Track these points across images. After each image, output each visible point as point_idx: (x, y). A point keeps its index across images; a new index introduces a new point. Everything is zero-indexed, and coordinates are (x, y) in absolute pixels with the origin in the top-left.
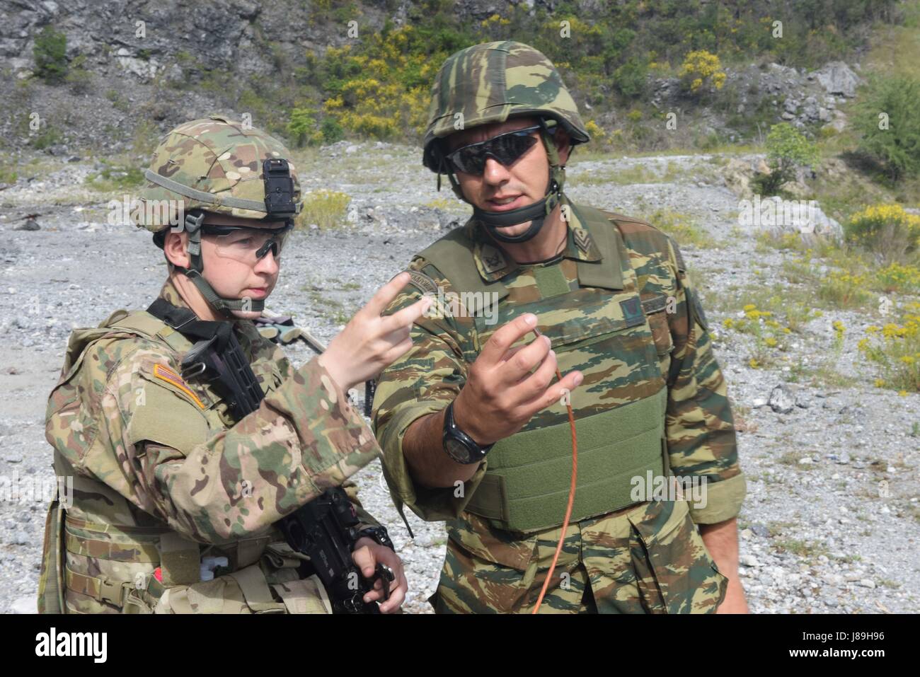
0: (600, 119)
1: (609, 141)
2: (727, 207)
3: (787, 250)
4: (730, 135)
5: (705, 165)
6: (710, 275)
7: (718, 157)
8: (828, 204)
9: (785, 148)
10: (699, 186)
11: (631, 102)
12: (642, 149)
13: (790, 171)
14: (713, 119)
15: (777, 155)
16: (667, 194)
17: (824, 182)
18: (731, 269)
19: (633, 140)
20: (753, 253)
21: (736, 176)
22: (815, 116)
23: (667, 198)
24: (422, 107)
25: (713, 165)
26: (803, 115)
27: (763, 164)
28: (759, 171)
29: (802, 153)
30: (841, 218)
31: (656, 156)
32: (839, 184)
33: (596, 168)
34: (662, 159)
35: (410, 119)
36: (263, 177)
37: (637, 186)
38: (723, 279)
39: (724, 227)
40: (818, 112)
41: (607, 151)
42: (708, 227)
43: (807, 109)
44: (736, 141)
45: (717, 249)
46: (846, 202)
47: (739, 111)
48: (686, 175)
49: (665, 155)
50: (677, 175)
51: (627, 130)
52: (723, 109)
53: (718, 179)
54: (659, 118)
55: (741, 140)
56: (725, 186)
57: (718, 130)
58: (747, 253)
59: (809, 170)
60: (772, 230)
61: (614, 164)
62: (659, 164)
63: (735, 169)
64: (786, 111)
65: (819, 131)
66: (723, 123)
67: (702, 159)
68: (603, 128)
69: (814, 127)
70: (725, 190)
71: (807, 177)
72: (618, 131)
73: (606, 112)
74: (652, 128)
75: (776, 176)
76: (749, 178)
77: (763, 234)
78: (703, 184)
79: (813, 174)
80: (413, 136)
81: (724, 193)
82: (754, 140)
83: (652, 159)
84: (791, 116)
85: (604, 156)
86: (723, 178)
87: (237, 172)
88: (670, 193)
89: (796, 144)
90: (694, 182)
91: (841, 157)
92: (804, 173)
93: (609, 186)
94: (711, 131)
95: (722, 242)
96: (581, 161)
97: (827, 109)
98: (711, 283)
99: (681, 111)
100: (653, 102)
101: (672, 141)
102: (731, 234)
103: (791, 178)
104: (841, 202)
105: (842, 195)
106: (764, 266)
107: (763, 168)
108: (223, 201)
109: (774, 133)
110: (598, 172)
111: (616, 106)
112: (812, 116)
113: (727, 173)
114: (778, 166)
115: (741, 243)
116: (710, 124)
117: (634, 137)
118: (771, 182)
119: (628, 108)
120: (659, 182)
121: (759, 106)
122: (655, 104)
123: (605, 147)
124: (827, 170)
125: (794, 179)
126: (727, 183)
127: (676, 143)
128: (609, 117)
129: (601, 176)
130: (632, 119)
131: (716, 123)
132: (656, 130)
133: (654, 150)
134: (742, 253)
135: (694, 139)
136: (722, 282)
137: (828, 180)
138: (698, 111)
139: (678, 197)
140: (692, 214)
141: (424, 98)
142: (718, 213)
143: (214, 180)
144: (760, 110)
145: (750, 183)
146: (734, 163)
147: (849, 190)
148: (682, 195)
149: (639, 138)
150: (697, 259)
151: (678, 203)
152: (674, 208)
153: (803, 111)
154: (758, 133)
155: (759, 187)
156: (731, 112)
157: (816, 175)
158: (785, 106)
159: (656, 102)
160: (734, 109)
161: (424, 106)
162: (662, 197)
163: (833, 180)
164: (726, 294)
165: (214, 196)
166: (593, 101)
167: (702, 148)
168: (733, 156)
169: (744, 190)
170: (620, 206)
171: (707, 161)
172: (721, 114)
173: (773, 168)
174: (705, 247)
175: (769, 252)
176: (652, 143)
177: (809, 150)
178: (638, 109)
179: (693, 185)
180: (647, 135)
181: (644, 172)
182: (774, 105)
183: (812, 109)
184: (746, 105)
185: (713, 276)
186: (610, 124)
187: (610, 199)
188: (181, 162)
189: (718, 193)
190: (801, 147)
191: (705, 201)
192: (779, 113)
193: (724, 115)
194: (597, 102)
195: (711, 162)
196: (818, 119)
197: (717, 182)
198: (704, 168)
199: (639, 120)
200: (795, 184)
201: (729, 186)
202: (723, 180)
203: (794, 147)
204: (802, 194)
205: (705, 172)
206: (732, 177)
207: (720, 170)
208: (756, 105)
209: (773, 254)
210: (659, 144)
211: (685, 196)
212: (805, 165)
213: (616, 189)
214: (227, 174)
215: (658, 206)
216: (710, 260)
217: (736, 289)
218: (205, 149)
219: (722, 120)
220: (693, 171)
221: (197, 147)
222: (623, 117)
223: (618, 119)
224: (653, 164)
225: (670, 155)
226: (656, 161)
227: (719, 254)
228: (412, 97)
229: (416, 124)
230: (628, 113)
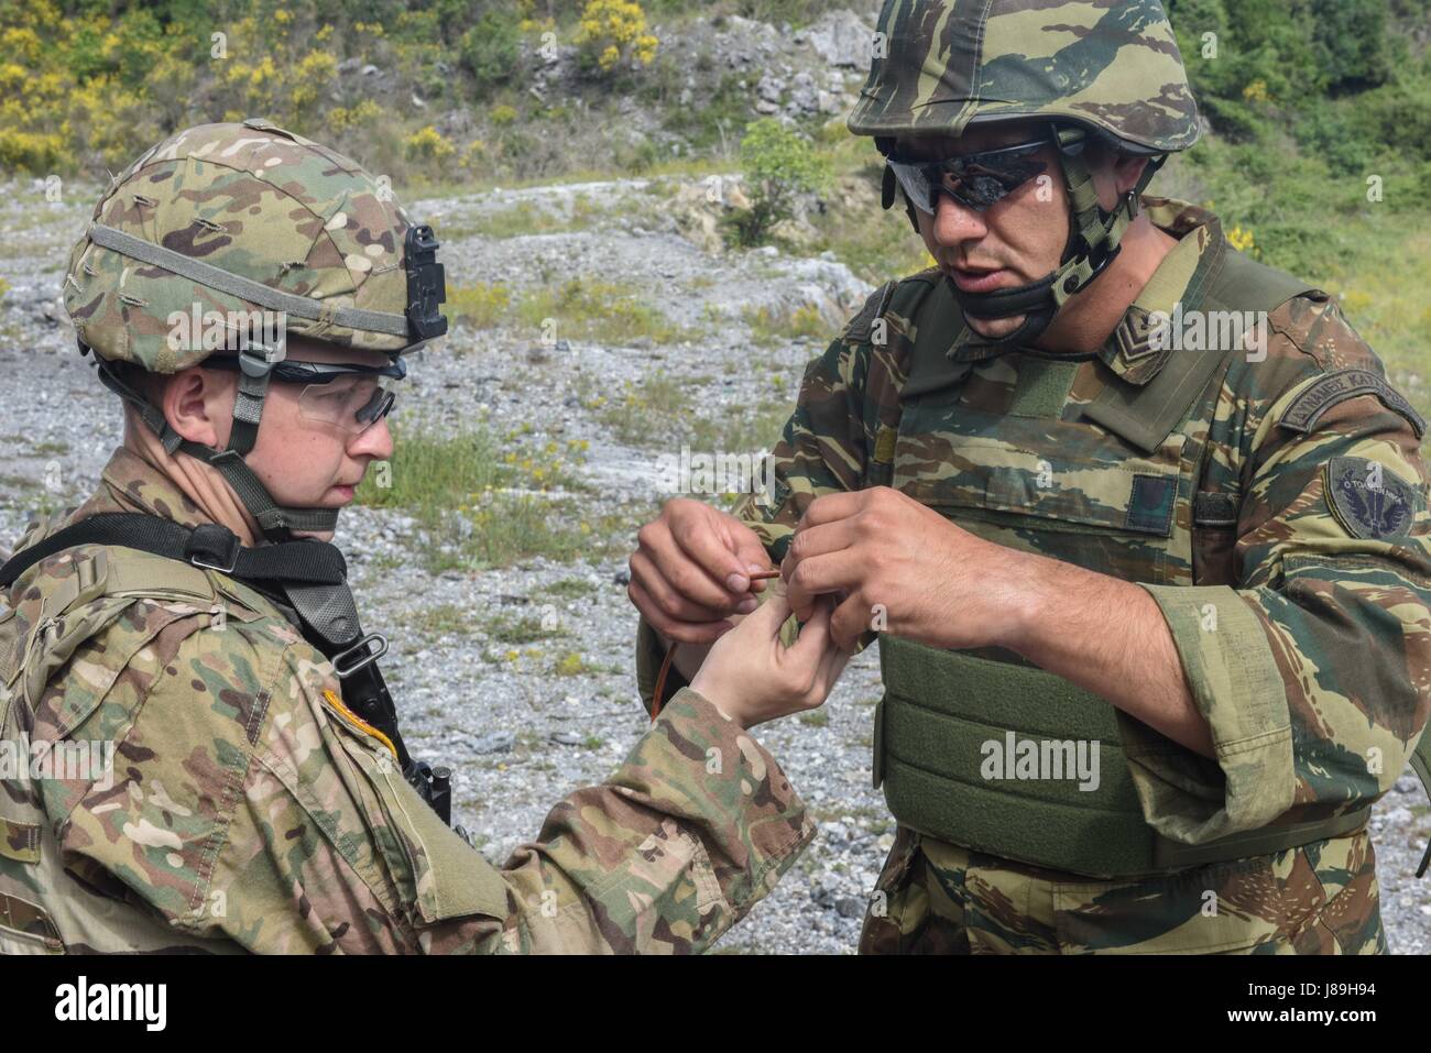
0: (441, 123)
1: (462, 163)
2: (688, 270)
3: (805, 338)
4: (671, 144)
5: (638, 196)
6: (689, 389)
7: (659, 182)
8: (849, 255)
9: (774, 162)
10: (636, 236)
11: (494, 93)
12: (521, 174)
13: (784, 203)
14: (640, 116)
15: (761, 175)
16: (580, 251)
17: (839, 219)
18: (722, 377)
19: (505, 159)
20: (750, 347)
21: (694, 214)
22: (813, 105)
23: (582, 259)
24: (113, 114)
25: (653, 197)
26: (792, 105)
27: (736, 191)
28: (731, 204)
29: (802, 169)
30: (874, 279)
31: (550, 184)
32: (864, 222)
33: (446, 211)
34: (563, 191)
35: (90, 134)
36: (406, 264)
37: (526, 239)
38: (713, 395)
39: (689, 304)
40: (816, 99)
41: (459, 180)
42: (661, 304)
43: (799, 94)
44: (682, 154)
45: (688, 344)
46: (879, 251)
47: (683, 102)
48: (609, 217)
49: (567, 183)
50: (593, 218)
51: (492, 141)
52: (657, 98)
53: (663, 221)
54: (546, 117)
55: (690, 152)
56: (677, 232)
57: (650, 135)
58: (739, 347)
59: (813, 199)
60: (770, 305)
61: (479, 201)
62: (560, 197)
63: (691, 203)
64: (762, 98)
65: (821, 132)
66: (658, 124)
67: (633, 188)
68: (450, 139)
69: (811, 124)
70: (679, 239)
71: (811, 211)
72: (476, 144)
73: (450, 109)
74: (536, 135)
75: (761, 212)
76: (716, 217)
77: (756, 312)
78: (640, 230)
79: (821, 205)
80: (99, 167)
81: (679, 245)
82: (714, 149)
83: (546, 190)
84: (771, 107)
85: (458, 188)
86: (672, 220)
87: (364, 254)
88: (585, 250)
89: (791, 154)
90: (624, 228)
91: (863, 175)
92: (806, 205)
93: (476, 242)
94: (637, 137)
95: (692, 331)
96: (420, 199)
97: (831, 92)
98: (694, 403)
99: (583, 104)
100: (533, 90)
101: (572, 157)
102: (702, 315)
103: (785, 214)
104: (871, 251)
105: (870, 239)
106: (777, 368)
107: (737, 200)
108: (339, 316)
109: (754, 137)
110: (453, 218)
111: (467, 99)
112: (808, 105)
113: (677, 210)
114: (762, 195)
115: (723, 331)
116: (634, 124)
117: (505, 152)
118: (753, 222)
119: (490, 103)
120: (563, 231)
121: (717, 91)
122: (538, 94)
123: (456, 173)
124: (842, 198)
125: (790, 215)
126: (679, 228)
127: (579, 161)
128: (457, 118)
129: (460, 225)
130: (499, 121)
131: (646, 124)
132: (543, 140)
133: (542, 176)
134: (732, 348)
135: (612, 153)
136: (712, 399)
137: (845, 215)
138: (613, 103)
139: (600, 255)
140: (631, 285)
141: (114, 96)
142: (674, 281)
143: (319, 272)
144: (719, 98)
145: (717, 226)
146: (687, 192)
147: (881, 231)
148: (607, 251)
149: (515, 154)
150: (659, 363)
151: (602, 267)
152: (596, 275)
153: (791, 98)
154: (720, 138)
155: (733, 231)
156: (668, 104)
157: (826, 207)
158: (760, 90)
159: (538, 89)
160: (675, 99)
161: (116, 110)
162: (574, 257)
163: (853, 215)
164: (726, 421)
165: (318, 305)
166: (426, 92)
167: (629, 167)
168: (685, 181)
169: (708, 239)
170: (500, 276)
171: (640, 190)
172: (654, 107)
173: (755, 197)
174: (667, 340)
175: (776, 343)
176: (536, 162)
177: (815, 164)
178: (506, 103)
179: (623, 234)
180: (527, 149)
181: (535, 215)
182: (741, 89)
183: (806, 94)
184: (694, 90)
185: (695, 391)
186: (459, 132)
187: (481, 264)
188: (235, 227)
189: (669, 245)
190: (801, 160)
191: (649, 260)
192: (752, 103)
193: (658, 109)
194: (436, 93)
195: (649, 191)
196: (818, 111)
197: (663, 227)
198: (636, 202)
199: (510, 122)
200: (793, 225)
201: (683, 232)
202: (671, 222)
203: (789, 161)
204: (806, 241)
205: (641, 210)
206: (687, 217)
207: (665, 205)
208: (710, 89)
209: (784, 346)
210: (551, 163)
211: (612, 252)
212: (809, 191)
213: (489, 246)
214: (349, 260)
215: (569, 275)
216: (682, 363)
217: (740, 410)
218: (291, 204)
219: (654, 117)
220: (620, 209)
221: (268, 197)
222: (481, 118)
223: (474, 121)
224: (549, 200)
225: (576, 182)
226: (554, 194)
227: (694, 352)
228: (90, 95)
229: (103, 144)
230: (489, 110)
